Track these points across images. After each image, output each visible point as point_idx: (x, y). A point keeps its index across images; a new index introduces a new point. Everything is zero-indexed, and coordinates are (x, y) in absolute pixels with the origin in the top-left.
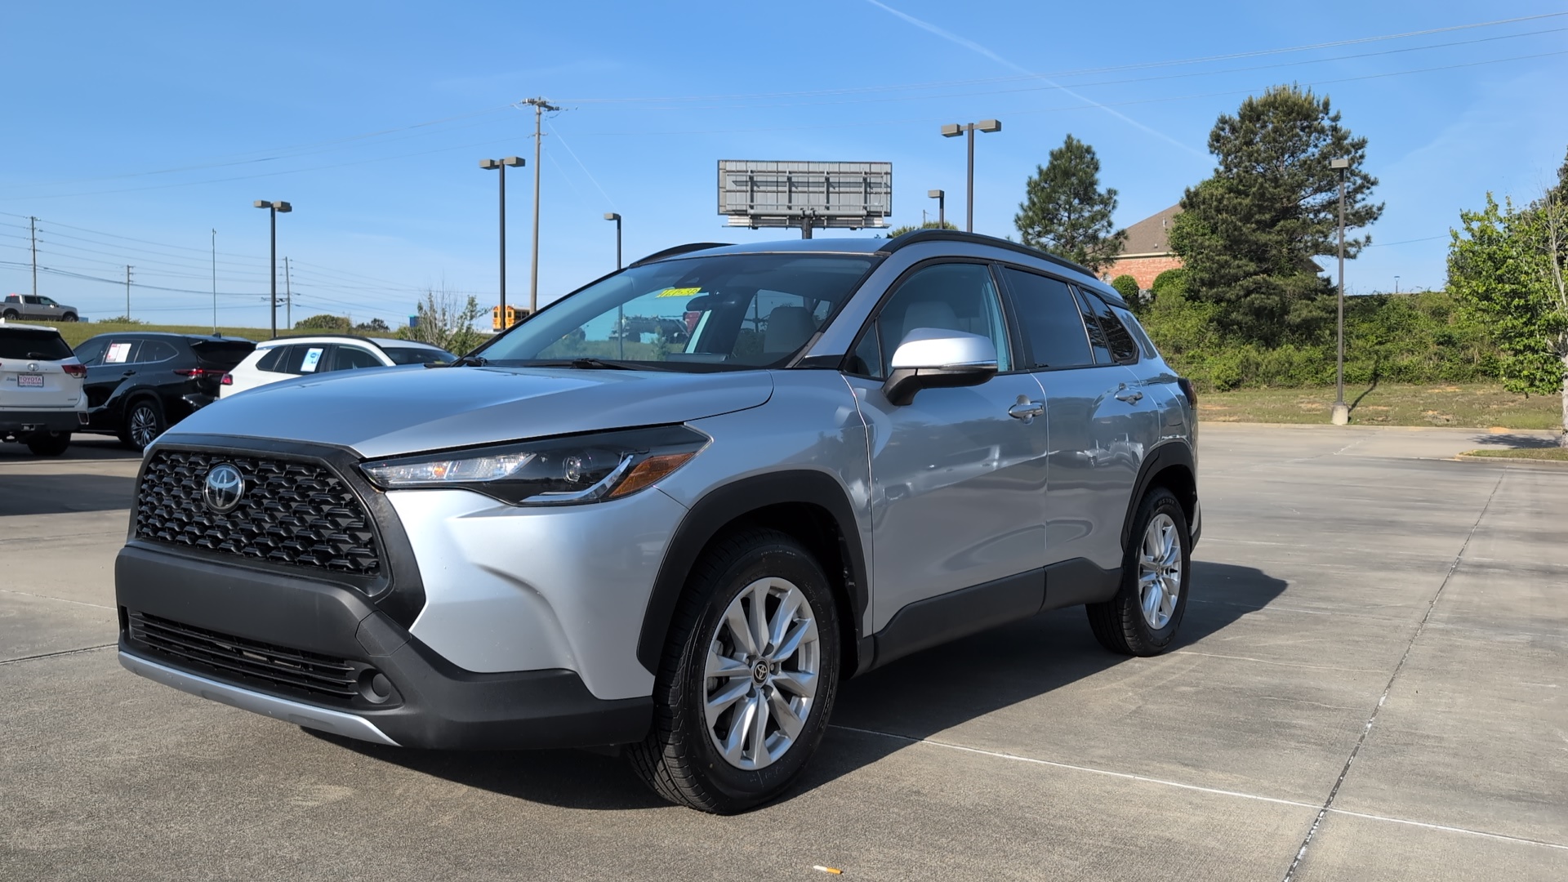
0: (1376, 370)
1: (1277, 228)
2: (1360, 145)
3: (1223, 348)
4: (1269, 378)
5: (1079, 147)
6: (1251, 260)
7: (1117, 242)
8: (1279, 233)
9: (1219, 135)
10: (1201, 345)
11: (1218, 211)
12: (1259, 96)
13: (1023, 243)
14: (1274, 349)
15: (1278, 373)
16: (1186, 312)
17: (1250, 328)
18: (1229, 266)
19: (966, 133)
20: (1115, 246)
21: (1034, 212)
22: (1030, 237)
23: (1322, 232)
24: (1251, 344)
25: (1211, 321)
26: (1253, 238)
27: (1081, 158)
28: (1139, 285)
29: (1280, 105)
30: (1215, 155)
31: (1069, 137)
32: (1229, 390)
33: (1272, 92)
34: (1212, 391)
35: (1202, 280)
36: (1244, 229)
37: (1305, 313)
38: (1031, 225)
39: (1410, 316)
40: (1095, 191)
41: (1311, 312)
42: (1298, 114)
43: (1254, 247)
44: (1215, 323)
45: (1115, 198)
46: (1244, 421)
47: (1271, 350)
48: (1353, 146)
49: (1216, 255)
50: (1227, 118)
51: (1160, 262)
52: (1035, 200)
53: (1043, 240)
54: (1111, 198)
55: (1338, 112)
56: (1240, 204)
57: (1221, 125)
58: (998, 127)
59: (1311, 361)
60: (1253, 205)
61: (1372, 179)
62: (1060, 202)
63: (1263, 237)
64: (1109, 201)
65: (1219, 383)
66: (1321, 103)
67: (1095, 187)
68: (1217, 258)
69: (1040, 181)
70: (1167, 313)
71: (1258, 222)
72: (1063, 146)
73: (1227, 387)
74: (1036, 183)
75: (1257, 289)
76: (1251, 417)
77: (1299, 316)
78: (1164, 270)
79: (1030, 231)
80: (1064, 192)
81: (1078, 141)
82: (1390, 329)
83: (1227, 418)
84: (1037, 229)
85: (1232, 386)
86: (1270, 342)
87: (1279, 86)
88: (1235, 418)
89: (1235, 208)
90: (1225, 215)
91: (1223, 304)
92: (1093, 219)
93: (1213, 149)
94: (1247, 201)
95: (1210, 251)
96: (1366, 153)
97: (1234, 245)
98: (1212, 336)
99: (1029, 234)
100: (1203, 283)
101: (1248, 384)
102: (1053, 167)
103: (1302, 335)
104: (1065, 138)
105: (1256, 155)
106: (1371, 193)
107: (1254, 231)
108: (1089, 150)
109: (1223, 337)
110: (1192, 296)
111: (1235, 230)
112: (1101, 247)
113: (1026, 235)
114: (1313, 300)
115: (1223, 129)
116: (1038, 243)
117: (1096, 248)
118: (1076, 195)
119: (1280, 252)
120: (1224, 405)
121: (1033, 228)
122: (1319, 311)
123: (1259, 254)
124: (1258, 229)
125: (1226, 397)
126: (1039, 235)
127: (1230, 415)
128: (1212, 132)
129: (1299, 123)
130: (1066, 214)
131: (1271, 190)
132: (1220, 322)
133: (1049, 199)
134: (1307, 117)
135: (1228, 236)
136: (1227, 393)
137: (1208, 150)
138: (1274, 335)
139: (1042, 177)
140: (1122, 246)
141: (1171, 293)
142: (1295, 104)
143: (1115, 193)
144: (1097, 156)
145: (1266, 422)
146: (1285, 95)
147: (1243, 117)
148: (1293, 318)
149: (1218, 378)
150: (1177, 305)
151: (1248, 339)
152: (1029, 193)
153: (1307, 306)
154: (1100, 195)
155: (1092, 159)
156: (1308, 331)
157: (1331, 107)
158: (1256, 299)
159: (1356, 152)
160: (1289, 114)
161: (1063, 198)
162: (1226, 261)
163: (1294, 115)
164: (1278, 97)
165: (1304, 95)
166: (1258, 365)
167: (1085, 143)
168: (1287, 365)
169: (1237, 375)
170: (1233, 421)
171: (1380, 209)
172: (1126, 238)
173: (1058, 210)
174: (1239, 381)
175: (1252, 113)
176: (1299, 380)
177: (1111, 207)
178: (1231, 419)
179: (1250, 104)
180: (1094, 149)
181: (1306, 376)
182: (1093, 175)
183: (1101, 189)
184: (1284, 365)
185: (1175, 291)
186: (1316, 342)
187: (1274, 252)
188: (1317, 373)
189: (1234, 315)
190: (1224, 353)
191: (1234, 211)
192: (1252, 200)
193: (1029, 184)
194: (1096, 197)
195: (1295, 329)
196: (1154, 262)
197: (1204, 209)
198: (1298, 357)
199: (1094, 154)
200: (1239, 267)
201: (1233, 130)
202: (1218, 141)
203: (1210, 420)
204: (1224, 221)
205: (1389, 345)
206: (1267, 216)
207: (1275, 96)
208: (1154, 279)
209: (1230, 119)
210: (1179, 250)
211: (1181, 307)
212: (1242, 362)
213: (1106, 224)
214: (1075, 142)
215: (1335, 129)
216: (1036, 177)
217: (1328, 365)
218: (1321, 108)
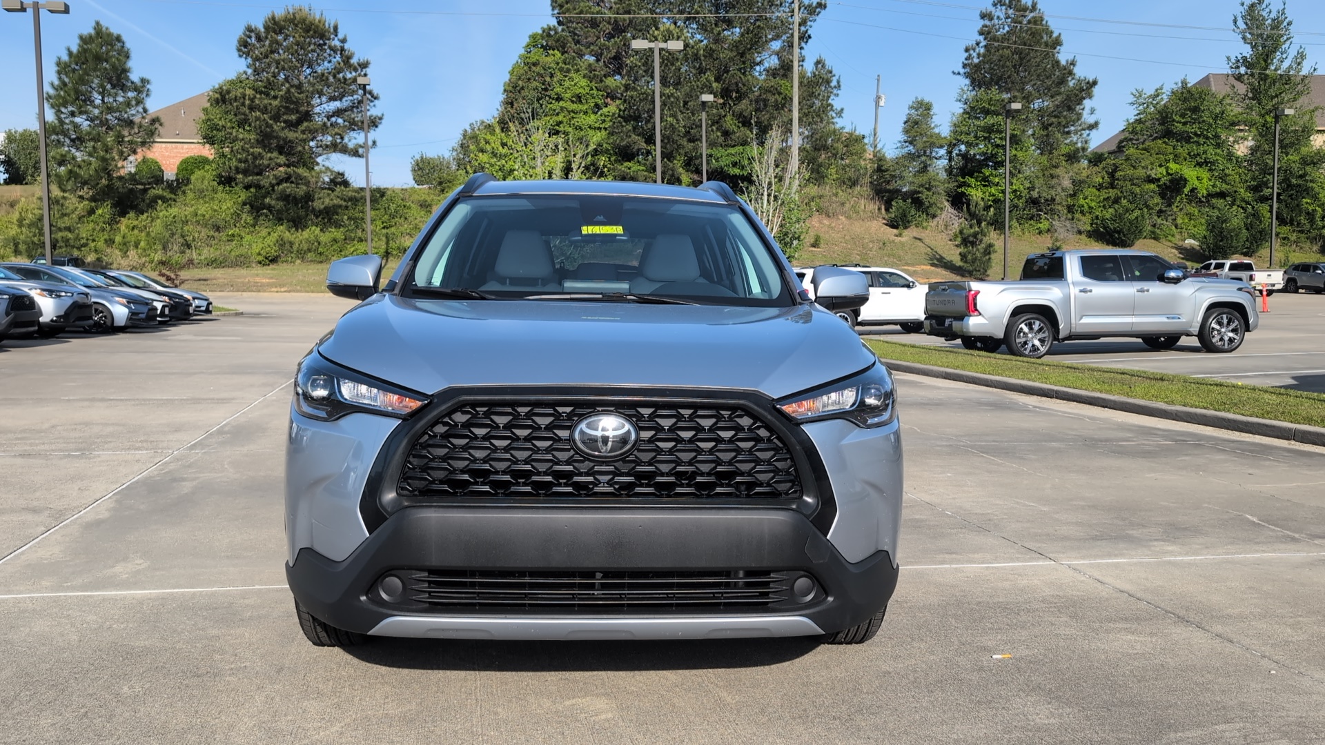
0: (387, 249)
1: (302, 128)
2: (364, 65)
3: (257, 228)
4: (301, 254)
5: (110, 35)
6: (281, 153)
7: (153, 128)
8: (303, 132)
9: (247, 42)
10: (238, 225)
11: (251, 108)
12: (280, 13)
13: (56, 122)
14: (302, 231)
15: (309, 250)
16: (219, 195)
17: (279, 212)
18: (262, 158)
19: (30, 11)
20: (151, 131)
21: (66, 92)
22: (63, 116)
23: (340, 135)
24: (282, 224)
25: (244, 204)
26: (282, 135)
27: (112, 45)
28: (163, 168)
29: (299, 22)
30: (243, 59)
31: (98, 23)
32: (269, 265)
33: (291, 11)
34: (254, 265)
35: (237, 168)
36: (275, 127)
37: (327, 201)
38: (65, 105)
39: (405, 206)
40: (127, 79)
41: (332, 200)
42: (315, 32)
43: (282, 142)
44: (248, 206)
45: (148, 86)
46: (294, 291)
47: (300, 230)
48: (359, 65)
49: (251, 147)
50: (253, 27)
51: (182, 148)
52: (67, 80)
53: (78, 120)
54: (144, 86)
55: (345, 36)
56: (270, 104)
57: (248, 33)
58: (66, 10)
59: (335, 241)
60: (281, 106)
61: (375, 94)
62: (94, 86)
63: (291, 135)
64: (142, 88)
65: (260, 258)
66: (332, 25)
67: (128, 74)
68: (251, 150)
69: (70, 62)
70: (201, 194)
71: (285, 122)
72: (93, 32)
73: (267, 262)
74: (65, 63)
75: (288, 179)
76: (298, 288)
77: (323, 203)
78: (187, 155)
79: (63, 110)
80: (98, 76)
81: (107, 29)
82: (392, 216)
83: (279, 289)
84: (70, 108)
85: (271, 261)
86: (298, 224)
87: (297, 6)
88: (286, 289)
89: (265, 107)
90: (258, 113)
91: (253, 190)
92: (128, 104)
93: (241, 53)
94: (276, 103)
95: (245, 143)
96: (368, 73)
97: (265, 139)
98: (247, 218)
99: (62, 112)
100: (238, 171)
101: (284, 259)
102: (83, 51)
103: (323, 219)
104: (94, 24)
105: (282, 63)
106: (374, 106)
107: (283, 129)
108: (118, 39)
109: (256, 219)
110: (226, 181)
111: (267, 127)
112: (137, 131)
113: (58, 113)
114: (333, 191)
115: (250, 37)
116: (72, 122)
117: (133, 132)
118: (110, 81)
119: (304, 148)
120: (272, 278)
121: (67, 108)
122: (339, 200)
123: (285, 148)
124: (286, 128)
125: (270, 270)
126: (73, 114)
127: (281, 286)
128: (241, 39)
129: (313, 41)
130: (100, 97)
131: (296, 94)
132: (252, 206)
133: (82, 81)
134: (322, 36)
135: (261, 132)
136: (267, 267)
137: (236, 54)
138: (300, 218)
139: (73, 59)
140: (157, 132)
141: (203, 178)
142: (312, 24)
143: (148, 82)
144: (128, 45)
145: (313, 292)
146: (303, 14)
147: (267, 28)
148: (317, 205)
149: (259, 254)
150: (210, 189)
151: (280, 220)
152: (59, 73)
153: (329, 195)
154: (132, 83)
155: (123, 47)
156: (328, 217)
157: (339, 30)
158: (288, 188)
159: (362, 71)
160: (308, 31)
161: (96, 81)
162: (260, 154)
163: (311, 32)
164: (297, 15)
165: (318, 17)
166: (291, 244)
167: (115, 31)
168: (316, 244)
169: (275, 251)
170: (285, 292)
171: (381, 119)
172: (161, 125)
173: (91, 92)
174: (279, 256)
175: (275, 26)
176: (327, 256)
177: (145, 94)
178: (282, 290)
179: (273, 18)
180: (124, 38)
181: (333, 253)
182: (125, 63)
183: (135, 77)
184: (313, 244)
185: (208, 176)
186: (338, 225)
187: (300, 148)
188: (341, 251)
189: (267, 200)
190: (259, 232)
191: (264, 110)
192: (280, 102)
193: (58, 64)
194: (129, 84)
195: (318, 213)
196: (176, 148)
197: (237, 106)
198: (325, 238)
199: (123, 43)
200: (270, 159)
201: (259, 39)
202: (245, 47)
203: (265, 291)
204: (257, 119)
205: (393, 229)
206: (294, 117)
207: (294, 14)
208: (178, 163)
209: (256, 29)
210: (209, 140)
211: (215, 191)
212: (277, 241)
213: (141, 110)
214: (104, 29)
215: (342, 49)
216: (65, 58)
217: (348, 244)
218: (332, 30)
